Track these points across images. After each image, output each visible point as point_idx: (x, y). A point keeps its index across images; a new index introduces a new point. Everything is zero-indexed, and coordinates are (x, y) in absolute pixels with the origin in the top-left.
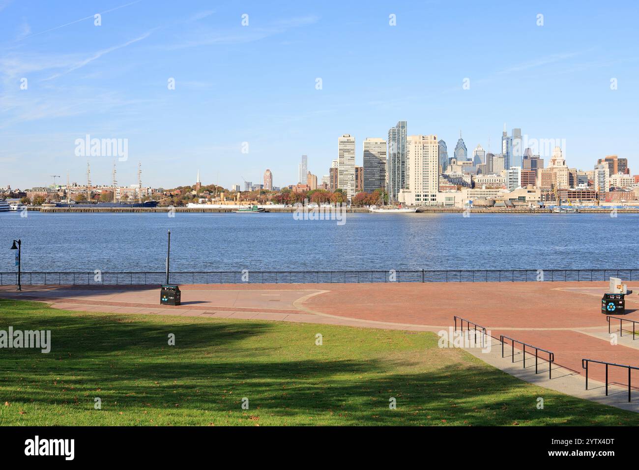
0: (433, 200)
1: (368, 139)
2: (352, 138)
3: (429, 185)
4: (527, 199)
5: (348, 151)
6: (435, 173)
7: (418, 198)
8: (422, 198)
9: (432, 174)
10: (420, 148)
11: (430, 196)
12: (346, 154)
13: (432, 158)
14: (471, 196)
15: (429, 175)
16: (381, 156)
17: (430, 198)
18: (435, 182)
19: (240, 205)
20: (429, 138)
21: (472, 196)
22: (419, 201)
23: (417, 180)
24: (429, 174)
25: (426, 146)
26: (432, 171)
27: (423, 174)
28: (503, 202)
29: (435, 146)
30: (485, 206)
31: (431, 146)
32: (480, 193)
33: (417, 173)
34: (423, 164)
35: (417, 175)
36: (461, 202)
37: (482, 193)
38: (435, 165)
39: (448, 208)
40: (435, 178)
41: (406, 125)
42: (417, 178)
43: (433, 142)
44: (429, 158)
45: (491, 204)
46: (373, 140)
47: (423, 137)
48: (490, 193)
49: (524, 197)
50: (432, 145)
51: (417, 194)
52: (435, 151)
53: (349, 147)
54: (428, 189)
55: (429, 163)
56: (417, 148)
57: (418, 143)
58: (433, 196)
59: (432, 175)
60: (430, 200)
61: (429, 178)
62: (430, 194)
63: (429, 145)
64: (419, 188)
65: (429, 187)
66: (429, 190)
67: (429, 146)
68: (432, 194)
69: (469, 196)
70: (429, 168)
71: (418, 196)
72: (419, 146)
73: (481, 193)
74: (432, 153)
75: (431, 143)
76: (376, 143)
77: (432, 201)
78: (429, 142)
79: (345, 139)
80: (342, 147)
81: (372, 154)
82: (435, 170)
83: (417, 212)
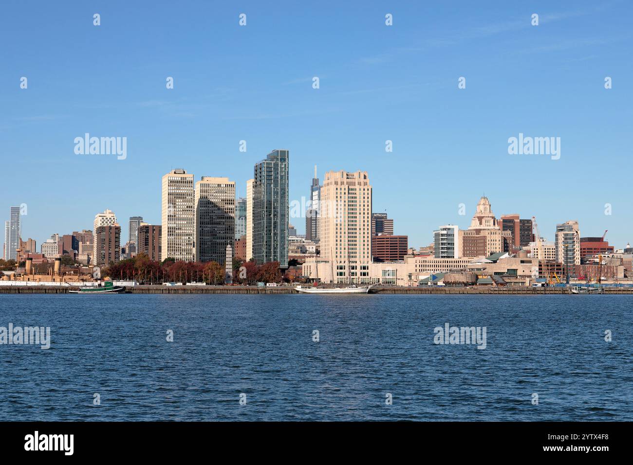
0: (364, 274)
1: (205, 179)
2: (189, 177)
3: (358, 251)
4: (519, 273)
5: (182, 196)
6: (366, 231)
7: (341, 271)
8: (346, 271)
9: (362, 233)
10: (343, 191)
11: (358, 268)
12: (179, 202)
13: (362, 208)
14: (421, 268)
15: (358, 235)
16: (226, 206)
17: (358, 271)
18: (366, 247)
19: (61, 281)
20: (356, 175)
21: (423, 268)
22: (343, 277)
23: (339, 243)
24: (358, 233)
25: (352, 189)
26: (362, 229)
27: (349, 233)
28: (489, 277)
29: (366, 190)
30: (466, 284)
31: (360, 189)
32: (433, 264)
33: (339, 231)
34: (348, 217)
35: (339, 235)
36: (406, 278)
37: (438, 264)
38: (366, 219)
39: (387, 286)
40: (366, 239)
41: (288, 157)
42: (339, 239)
43: (362, 184)
44: (358, 208)
45: (474, 280)
46: (213, 181)
47: (347, 175)
48: (449, 264)
49: (516, 270)
50: (362, 187)
51: (339, 265)
52: (366, 198)
53: (183, 190)
54: (356, 257)
55: (358, 215)
56: (339, 191)
57: (339, 183)
58: (364, 268)
59: (362, 235)
60: (359, 274)
61: (357, 239)
62: (358, 265)
63: (357, 187)
64: (342, 255)
65: (358, 255)
66: (357, 259)
67: (358, 189)
68: (362, 265)
69: (418, 268)
70: (358, 223)
71: (341, 268)
72: (343, 189)
73: (436, 264)
74: (362, 200)
75: (360, 184)
76: (219, 185)
77: (363, 277)
78: (357, 183)
79: (178, 177)
80: (174, 190)
81: (212, 203)
82: (366, 227)
83: (370, 292)
